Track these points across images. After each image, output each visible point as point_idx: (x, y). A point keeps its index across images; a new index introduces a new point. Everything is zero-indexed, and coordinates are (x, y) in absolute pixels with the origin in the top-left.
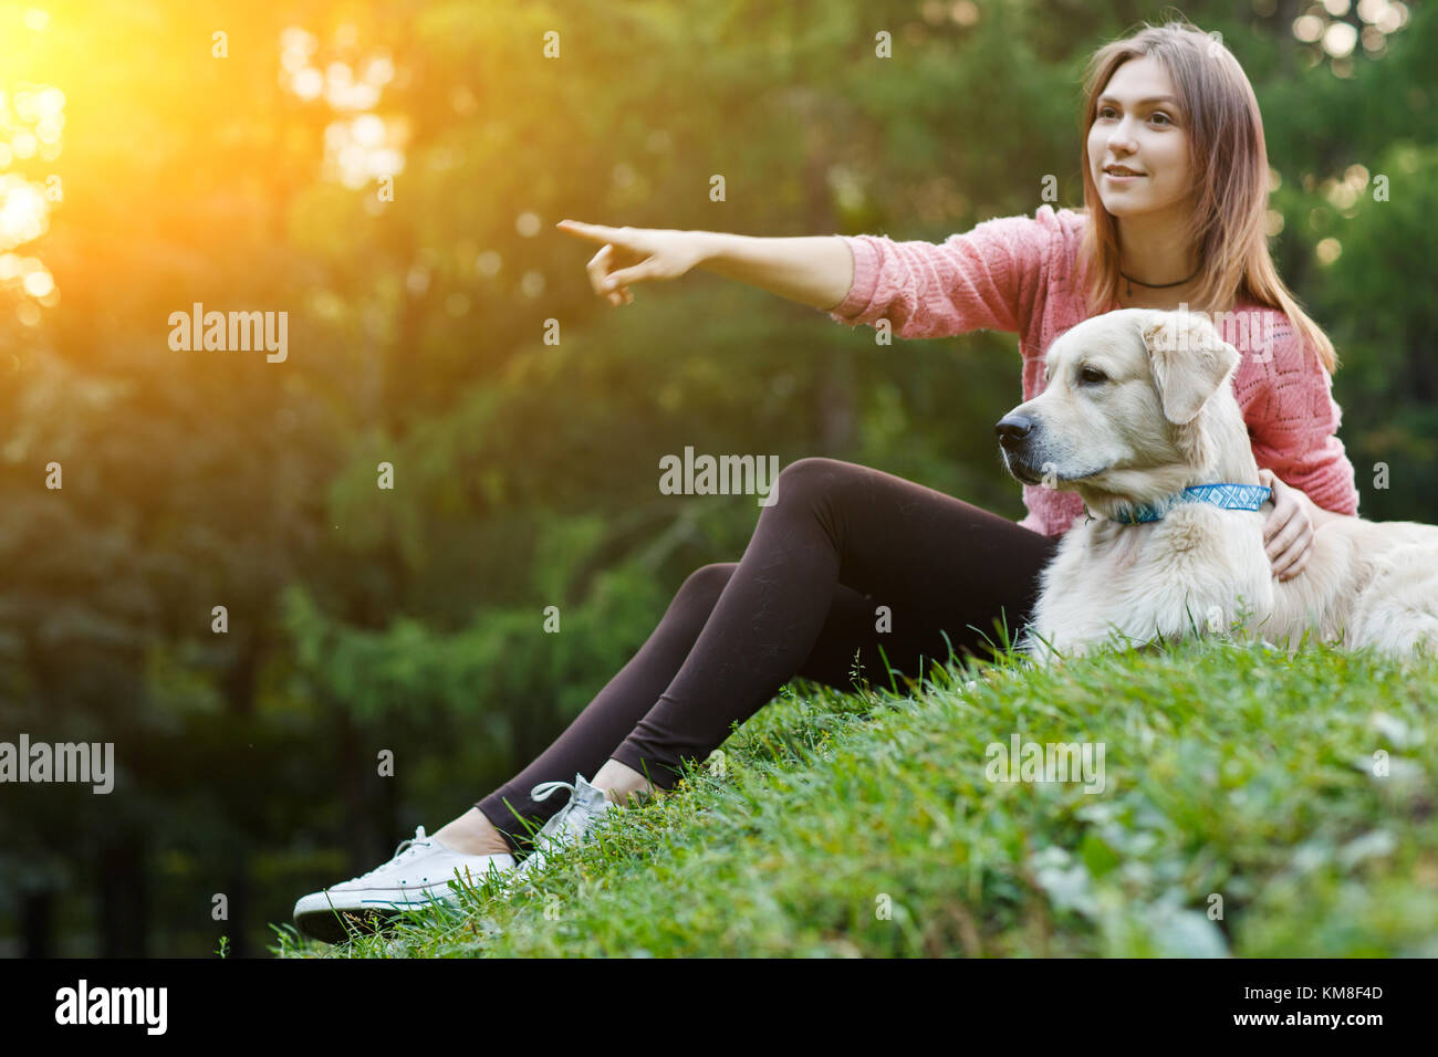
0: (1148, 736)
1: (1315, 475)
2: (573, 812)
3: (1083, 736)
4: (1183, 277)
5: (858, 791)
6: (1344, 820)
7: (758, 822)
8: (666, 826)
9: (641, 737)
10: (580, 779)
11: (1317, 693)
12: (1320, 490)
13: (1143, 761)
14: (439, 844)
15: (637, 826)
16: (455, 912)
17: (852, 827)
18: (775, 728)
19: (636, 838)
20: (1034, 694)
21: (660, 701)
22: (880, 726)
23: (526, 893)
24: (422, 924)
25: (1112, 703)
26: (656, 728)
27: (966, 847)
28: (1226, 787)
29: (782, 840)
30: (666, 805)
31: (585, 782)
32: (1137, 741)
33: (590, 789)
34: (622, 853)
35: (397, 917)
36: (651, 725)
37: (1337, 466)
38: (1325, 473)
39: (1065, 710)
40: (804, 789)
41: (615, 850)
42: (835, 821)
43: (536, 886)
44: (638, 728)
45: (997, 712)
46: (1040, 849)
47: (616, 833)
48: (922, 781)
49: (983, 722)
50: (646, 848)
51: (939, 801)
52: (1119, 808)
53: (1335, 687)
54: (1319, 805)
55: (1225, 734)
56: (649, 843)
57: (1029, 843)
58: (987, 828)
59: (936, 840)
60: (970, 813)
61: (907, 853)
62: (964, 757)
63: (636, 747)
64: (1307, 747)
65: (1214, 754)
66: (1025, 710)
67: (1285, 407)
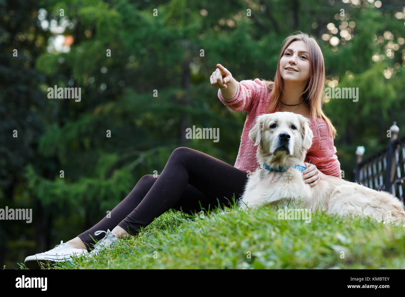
0: (273, 234)
1: (329, 164)
2: (106, 240)
3: (255, 232)
4: (297, 104)
5: (190, 241)
6: (327, 262)
7: (162, 247)
8: (134, 245)
9: (128, 221)
10: (109, 230)
11: (320, 226)
12: (330, 168)
13: (271, 240)
14: (67, 245)
15: (126, 245)
16: (71, 264)
17: (189, 251)
18: (166, 220)
19: (125, 248)
20: (242, 219)
21: (134, 210)
22: (197, 223)
23: (93, 261)
24: (62, 266)
25: (264, 223)
26: (132, 218)
27: (221, 261)
28: (295, 250)
29: (168, 253)
30: (135, 240)
31: (110, 231)
32: (270, 235)
33: (111, 234)
34: (121, 252)
35: (55, 264)
36: (131, 218)
37: (335, 162)
38: (332, 164)
39: (250, 224)
40: (175, 239)
41: (119, 251)
42: (184, 249)
43: (96, 259)
44: (127, 218)
45: (231, 223)
46: (241, 263)
47: (120, 246)
48: (209, 240)
49: (227, 225)
50: (128, 251)
51: (214, 246)
52: (264, 253)
53: (325, 224)
54: (321, 258)
55: (295, 235)
56: (129, 250)
57: (238, 261)
58: (227, 255)
59: (212, 257)
60: (222, 251)
61: (204, 260)
62: (221, 234)
63: (126, 223)
64: (318, 241)
65: (292, 241)
66: (239, 223)
67: (322, 146)
